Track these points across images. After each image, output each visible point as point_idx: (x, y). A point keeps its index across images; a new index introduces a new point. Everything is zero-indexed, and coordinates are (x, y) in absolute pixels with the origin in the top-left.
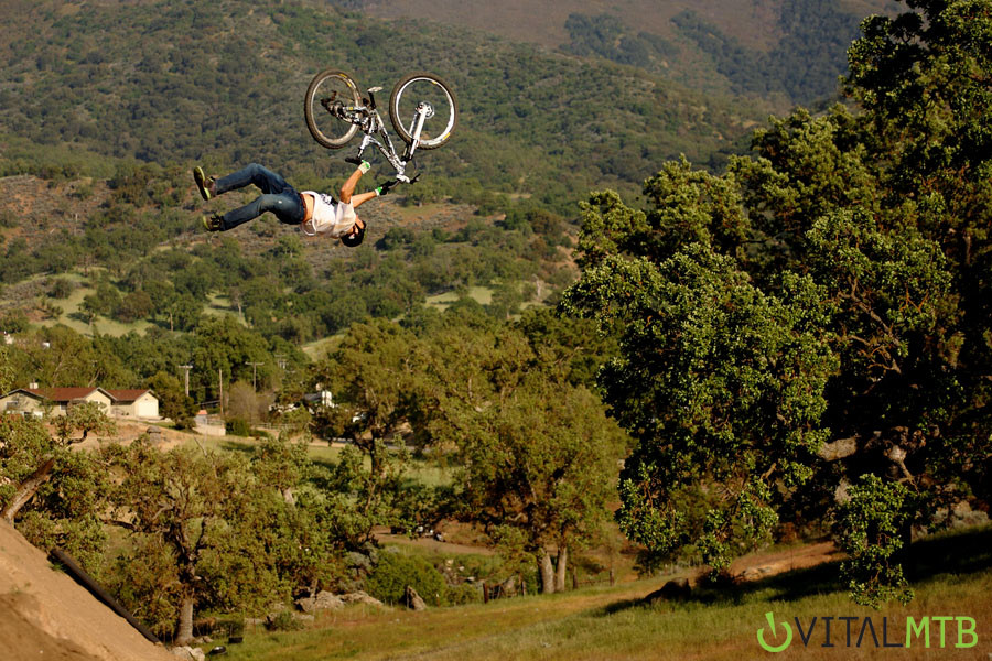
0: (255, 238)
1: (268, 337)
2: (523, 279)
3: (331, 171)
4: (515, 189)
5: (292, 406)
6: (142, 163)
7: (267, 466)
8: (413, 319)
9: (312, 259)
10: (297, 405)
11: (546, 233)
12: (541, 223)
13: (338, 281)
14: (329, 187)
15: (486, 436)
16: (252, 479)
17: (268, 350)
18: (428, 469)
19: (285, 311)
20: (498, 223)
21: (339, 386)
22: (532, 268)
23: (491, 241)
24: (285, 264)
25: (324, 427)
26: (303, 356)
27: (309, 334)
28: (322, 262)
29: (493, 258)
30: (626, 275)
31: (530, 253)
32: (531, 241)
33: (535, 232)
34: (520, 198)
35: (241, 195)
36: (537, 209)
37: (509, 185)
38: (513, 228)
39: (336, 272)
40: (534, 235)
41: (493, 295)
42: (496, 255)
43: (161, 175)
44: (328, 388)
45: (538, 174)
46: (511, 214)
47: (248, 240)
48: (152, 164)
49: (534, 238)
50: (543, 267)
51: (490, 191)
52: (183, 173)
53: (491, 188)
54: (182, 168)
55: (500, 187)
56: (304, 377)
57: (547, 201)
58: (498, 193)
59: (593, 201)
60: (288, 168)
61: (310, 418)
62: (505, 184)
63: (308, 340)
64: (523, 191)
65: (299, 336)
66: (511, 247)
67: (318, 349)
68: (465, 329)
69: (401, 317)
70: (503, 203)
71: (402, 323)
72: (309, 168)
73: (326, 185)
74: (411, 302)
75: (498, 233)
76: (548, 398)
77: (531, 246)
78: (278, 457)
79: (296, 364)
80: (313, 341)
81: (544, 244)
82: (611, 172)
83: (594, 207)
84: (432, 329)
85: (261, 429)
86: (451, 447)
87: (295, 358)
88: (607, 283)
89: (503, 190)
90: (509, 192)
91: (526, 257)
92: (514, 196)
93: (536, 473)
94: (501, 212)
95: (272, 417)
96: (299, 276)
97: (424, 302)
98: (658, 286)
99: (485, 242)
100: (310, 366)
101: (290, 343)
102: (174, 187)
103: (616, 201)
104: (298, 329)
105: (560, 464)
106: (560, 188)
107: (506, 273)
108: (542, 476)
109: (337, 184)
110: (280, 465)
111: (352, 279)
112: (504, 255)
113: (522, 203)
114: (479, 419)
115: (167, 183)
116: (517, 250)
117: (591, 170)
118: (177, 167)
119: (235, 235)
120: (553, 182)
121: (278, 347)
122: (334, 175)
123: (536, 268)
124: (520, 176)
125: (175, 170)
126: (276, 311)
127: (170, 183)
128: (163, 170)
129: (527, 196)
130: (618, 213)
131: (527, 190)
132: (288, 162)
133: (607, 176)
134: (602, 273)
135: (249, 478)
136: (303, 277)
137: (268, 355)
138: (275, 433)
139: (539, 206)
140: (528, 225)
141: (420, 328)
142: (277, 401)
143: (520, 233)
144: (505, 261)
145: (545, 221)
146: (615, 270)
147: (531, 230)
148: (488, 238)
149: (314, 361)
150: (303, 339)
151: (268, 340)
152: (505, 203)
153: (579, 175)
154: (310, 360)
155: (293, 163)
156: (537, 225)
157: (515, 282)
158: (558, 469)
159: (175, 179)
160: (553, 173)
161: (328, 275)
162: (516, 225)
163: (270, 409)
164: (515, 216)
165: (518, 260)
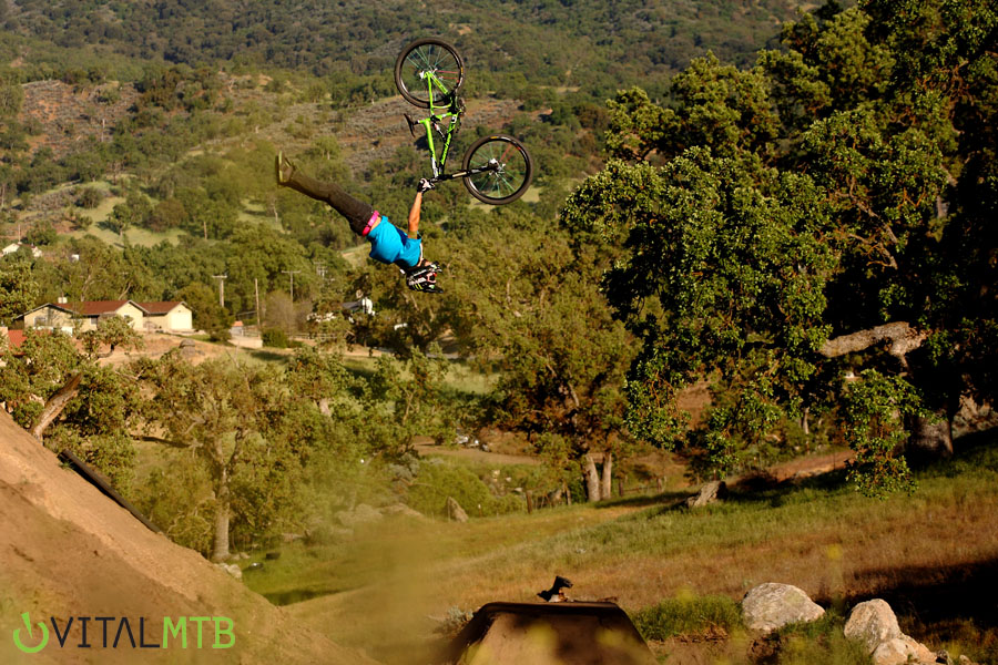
0: (291, 141)
1: (305, 243)
2: (572, 177)
3: (368, 68)
4: (562, 82)
5: (330, 315)
6: (171, 65)
7: (301, 377)
8: (458, 221)
9: (350, 161)
10: (335, 314)
11: (594, 127)
12: (589, 118)
13: (377, 183)
14: (367, 85)
15: (525, 342)
16: (286, 391)
17: (306, 257)
18: (473, 377)
19: (324, 215)
20: (544, 118)
21: (378, 292)
22: (581, 165)
23: (538, 137)
24: (322, 166)
25: (362, 334)
26: (343, 262)
27: (350, 240)
28: (361, 165)
29: (541, 156)
30: (628, 178)
31: (578, 149)
32: (579, 136)
33: (583, 125)
34: (567, 91)
35: (275, 95)
36: (585, 102)
37: (555, 78)
38: (560, 124)
39: (376, 173)
40: (582, 130)
41: (540, 195)
42: (544, 152)
43: (191, 76)
44: (366, 295)
45: (585, 66)
46: (558, 109)
47: (283, 142)
48: (181, 66)
49: (583, 133)
50: (593, 163)
51: (536, 85)
52: (214, 74)
53: (537, 82)
54: (212, 69)
55: (545, 80)
56: (344, 284)
57: (595, 94)
58: (544, 87)
59: (619, 100)
60: (324, 66)
61: (350, 327)
62: (550, 77)
63: (348, 245)
64: (569, 85)
65: (339, 242)
66: (559, 144)
67: (357, 256)
68: (508, 230)
69: (445, 219)
70: (549, 97)
71: (445, 226)
72: (346, 66)
73: (364, 83)
74: (454, 204)
75: (544, 129)
76: (590, 301)
77: (580, 141)
78: (313, 367)
79: (336, 271)
80: (353, 246)
81: (593, 140)
82: (663, 61)
83: (622, 105)
84: (476, 230)
85: (298, 339)
86: (496, 355)
87: (334, 265)
88: (608, 188)
89: (550, 84)
90: (556, 85)
91: (574, 154)
92: (561, 90)
93: (578, 378)
94: (547, 106)
95: (309, 327)
96: (338, 180)
97: (468, 203)
98: (658, 190)
99: (531, 138)
100: (349, 273)
101: (329, 249)
102: (204, 88)
103: (643, 99)
104: (338, 234)
105: (603, 369)
106: (609, 80)
107: (554, 172)
108: (584, 381)
109: (375, 81)
110: (315, 376)
111: (393, 181)
112: (551, 152)
113: (569, 96)
114: (517, 324)
115: (198, 85)
116: (564, 147)
117: (641, 60)
118: (208, 67)
119: (270, 138)
120: (602, 74)
121: (317, 254)
122: (372, 71)
123: (585, 165)
124: (567, 68)
125: (205, 70)
126: (314, 217)
127: (200, 84)
128: (192, 71)
129: (575, 89)
130: (647, 112)
131: (575, 83)
132: (324, 60)
133: (658, 65)
134: (604, 178)
135: (283, 390)
136: (341, 180)
137: (306, 264)
138: (311, 343)
139: (587, 99)
140: (574, 119)
141: (464, 231)
142: (315, 310)
143: (568, 129)
144: (553, 158)
145: (594, 116)
146: (615, 176)
147: (579, 125)
148: (534, 135)
149: (354, 268)
150: (343, 245)
151: (306, 247)
152: (551, 97)
153: (629, 65)
154: (351, 266)
155: (328, 60)
156: (586, 119)
157: (564, 180)
158: (600, 374)
159: (206, 81)
160: (601, 64)
161: (368, 176)
162: (563, 120)
163: (308, 319)
164: (562, 111)
165: (566, 157)
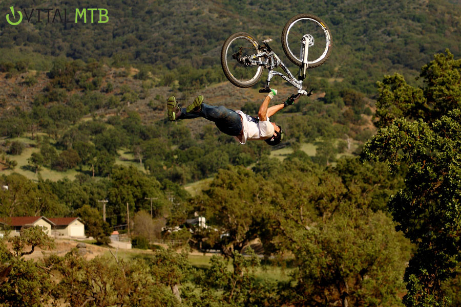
0: (151, 112)
1: (160, 180)
2: (337, 138)
3: (203, 64)
4: (332, 75)
5: (178, 227)
6: (72, 60)
7: (161, 270)
8: (262, 167)
9: (191, 126)
10: (181, 227)
11: (353, 105)
12: (350, 99)
13: (209, 141)
14: (202, 75)
15: (312, 246)
16: (150, 278)
17: (161, 189)
18: (273, 270)
19: (173, 162)
20: (320, 99)
21: (210, 213)
22: (344, 130)
23: (315, 111)
24: (172, 129)
25: (200, 242)
26: (185, 192)
27: (189, 178)
28: (197, 128)
29: (317, 123)
30: (408, 131)
31: (343, 119)
32: (343, 111)
33: (346, 104)
34: (335, 81)
35: (141, 82)
36: (347, 89)
37: (327, 72)
38: (330, 102)
39: (207, 134)
40: (345, 107)
41: (317, 149)
42: (319, 121)
43: (85, 68)
44: (204, 215)
45: (347, 65)
46: (329, 93)
47: (146, 113)
48: (78, 61)
49: (346, 109)
50: (352, 129)
51: (315, 77)
52: (100, 67)
53: (315, 75)
54: (99, 63)
55: (321, 73)
56: (185, 207)
57: (354, 83)
58: (320, 78)
59: (385, 81)
60: (174, 62)
61: (191, 236)
62: (324, 72)
63: (189, 182)
64: (337, 77)
65: (183, 179)
66: (329, 116)
67: (194, 189)
68: (298, 172)
69: (254, 165)
70: (324, 86)
71: (254, 169)
72: (188, 62)
73: (201, 74)
74: (260, 155)
75: (320, 106)
76: (356, 220)
77: (343, 114)
78: (168, 262)
79: (180, 199)
80: (192, 182)
81: (352, 113)
82: (399, 62)
83: (387, 86)
84: (274, 173)
85: (156, 244)
86: (289, 255)
87: (180, 194)
88: (395, 137)
89: (323, 76)
90: (328, 77)
91: (339, 122)
92: (331, 80)
93: (348, 272)
94: (322, 91)
95: (164, 235)
96: (182, 138)
97: (269, 154)
98: (431, 139)
99: (311, 112)
100: (190, 200)
101: (176, 184)
102: (94, 76)
103: (402, 81)
104: (182, 174)
105: (365, 266)
106: (363, 74)
107: (326, 134)
108: (352, 274)
109: (208, 73)
110: (170, 269)
111: (219, 139)
112: (324, 121)
113: (336, 84)
114: (307, 236)
115: (89, 74)
116: (334, 119)
117: (384, 61)
118: (96, 62)
119: (137, 109)
120: (358, 70)
121: (168, 187)
122: (205, 66)
123: (347, 130)
124: (335, 66)
125: (94, 64)
126: (166, 162)
127: (91, 73)
128: (86, 64)
129: (340, 80)
130: (404, 90)
131: (340, 75)
132: (173, 59)
133: (396, 65)
134: (392, 130)
135: (148, 278)
136: (185, 138)
137: (160, 194)
138: (165, 246)
139: (348, 87)
140: (341, 100)
141: (266, 173)
142: (168, 224)
143: (336, 106)
144: (326, 125)
145: (353, 97)
146: (401, 128)
147: (343, 103)
148: (313, 109)
149: (193, 196)
150: (185, 181)
151: (160, 182)
152: (325, 84)
153: (376, 65)
154: (190, 195)
155: (177, 59)
156: (347, 100)
157: (333, 139)
158: (363, 269)
159: (95, 71)
160: (358, 64)
161: (202, 137)
162: (333, 100)
163: (163, 230)
164: (332, 94)
165: (334, 124)
